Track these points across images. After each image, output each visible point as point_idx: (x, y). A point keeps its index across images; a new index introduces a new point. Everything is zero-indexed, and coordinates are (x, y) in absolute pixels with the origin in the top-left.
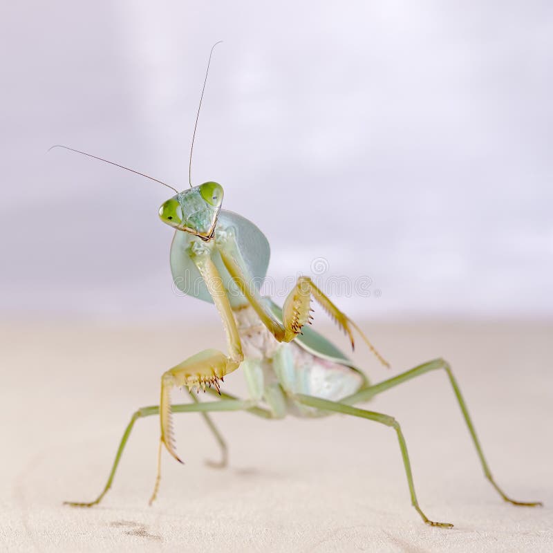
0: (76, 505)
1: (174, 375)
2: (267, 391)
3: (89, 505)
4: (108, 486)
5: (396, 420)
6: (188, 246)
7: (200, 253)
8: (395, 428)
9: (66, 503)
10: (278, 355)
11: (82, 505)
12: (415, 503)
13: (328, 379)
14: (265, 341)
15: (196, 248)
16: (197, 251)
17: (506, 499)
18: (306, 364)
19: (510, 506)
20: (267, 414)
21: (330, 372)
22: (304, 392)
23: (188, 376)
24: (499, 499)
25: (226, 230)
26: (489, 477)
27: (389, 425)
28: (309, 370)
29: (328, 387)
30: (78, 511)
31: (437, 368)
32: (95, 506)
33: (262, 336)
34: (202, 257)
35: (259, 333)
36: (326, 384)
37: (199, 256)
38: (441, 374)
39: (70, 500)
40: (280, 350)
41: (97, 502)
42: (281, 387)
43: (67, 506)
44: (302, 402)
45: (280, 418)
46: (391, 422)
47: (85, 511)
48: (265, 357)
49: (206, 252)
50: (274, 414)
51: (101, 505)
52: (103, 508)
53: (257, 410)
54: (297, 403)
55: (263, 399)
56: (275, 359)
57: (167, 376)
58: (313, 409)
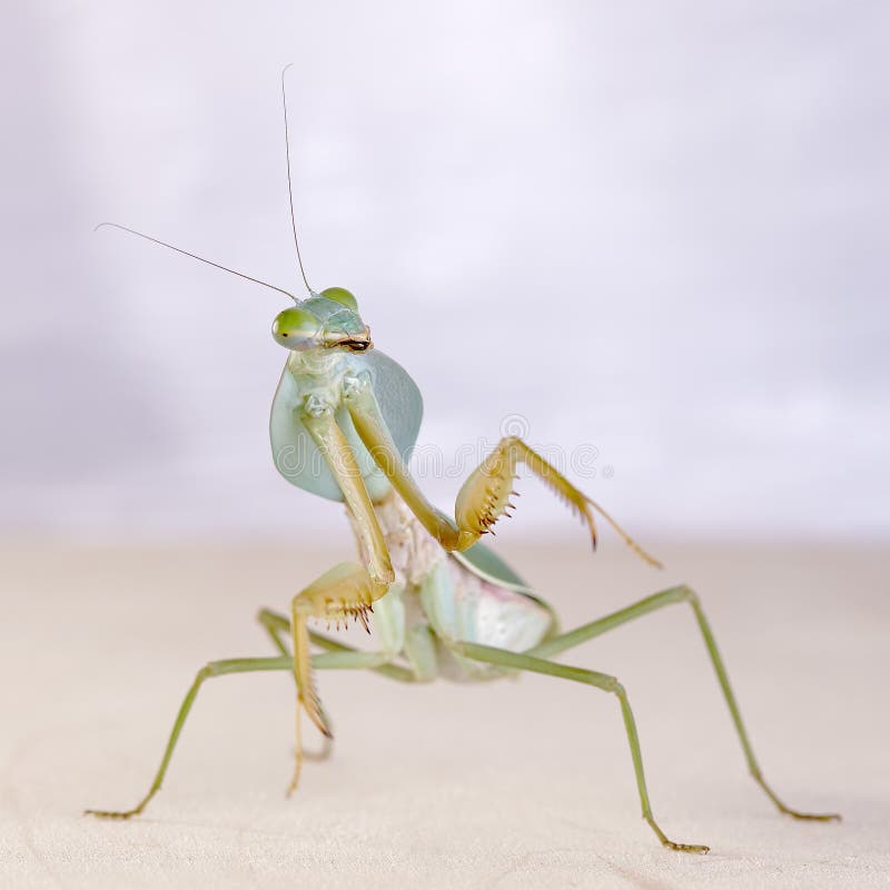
0: (105, 815)
1: (310, 599)
2: (408, 638)
3: (126, 816)
4: (156, 787)
5: (619, 681)
6: (299, 402)
7: (318, 413)
8: (618, 694)
9: (88, 812)
10: (429, 580)
11: (115, 815)
12: (647, 814)
13: (502, 618)
14: (410, 558)
15: (312, 406)
16: (313, 410)
17: (783, 809)
18: (471, 594)
19: (788, 819)
20: (408, 676)
21: (507, 607)
22: (467, 638)
23: (329, 601)
24: (773, 809)
25: (357, 377)
26: (756, 774)
27: (607, 689)
28: (474, 605)
29: (503, 631)
30: (108, 824)
31: (678, 601)
32: (135, 817)
33: (405, 548)
34: (322, 419)
35: (401, 544)
36: (500, 626)
37: (317, 418)
38: (683, 610)
39: (95, 807)
40: (433, 572)
41: (138, 811)
42: (432, 632)
43: (91, 816)
44: (467, 655)
45: (426, 680)
46: (611, 684)
47: (121, 824)
48: (409, 583)
49: (329, 412)
50: (418, 674)
51: (145, 815)
52: (149, 821)
53: (389, 669)
54: (456, 655)
55: (402, 654)
56: (424, 586)
57: (300, 601)
58: (480, 665)
